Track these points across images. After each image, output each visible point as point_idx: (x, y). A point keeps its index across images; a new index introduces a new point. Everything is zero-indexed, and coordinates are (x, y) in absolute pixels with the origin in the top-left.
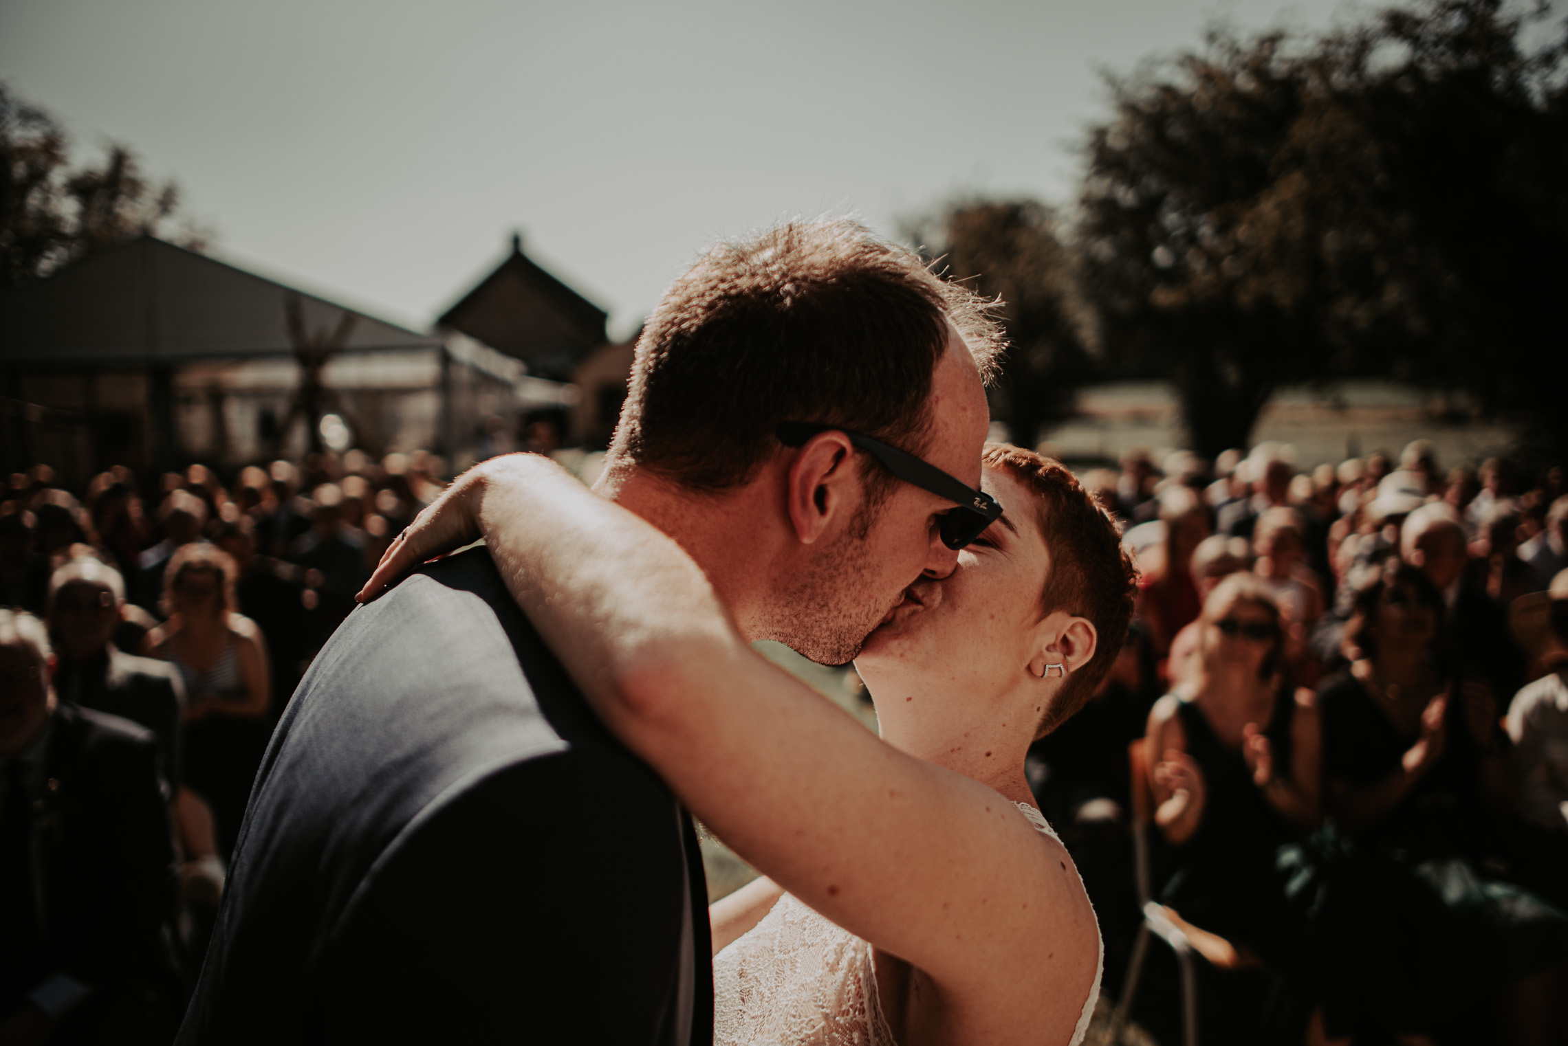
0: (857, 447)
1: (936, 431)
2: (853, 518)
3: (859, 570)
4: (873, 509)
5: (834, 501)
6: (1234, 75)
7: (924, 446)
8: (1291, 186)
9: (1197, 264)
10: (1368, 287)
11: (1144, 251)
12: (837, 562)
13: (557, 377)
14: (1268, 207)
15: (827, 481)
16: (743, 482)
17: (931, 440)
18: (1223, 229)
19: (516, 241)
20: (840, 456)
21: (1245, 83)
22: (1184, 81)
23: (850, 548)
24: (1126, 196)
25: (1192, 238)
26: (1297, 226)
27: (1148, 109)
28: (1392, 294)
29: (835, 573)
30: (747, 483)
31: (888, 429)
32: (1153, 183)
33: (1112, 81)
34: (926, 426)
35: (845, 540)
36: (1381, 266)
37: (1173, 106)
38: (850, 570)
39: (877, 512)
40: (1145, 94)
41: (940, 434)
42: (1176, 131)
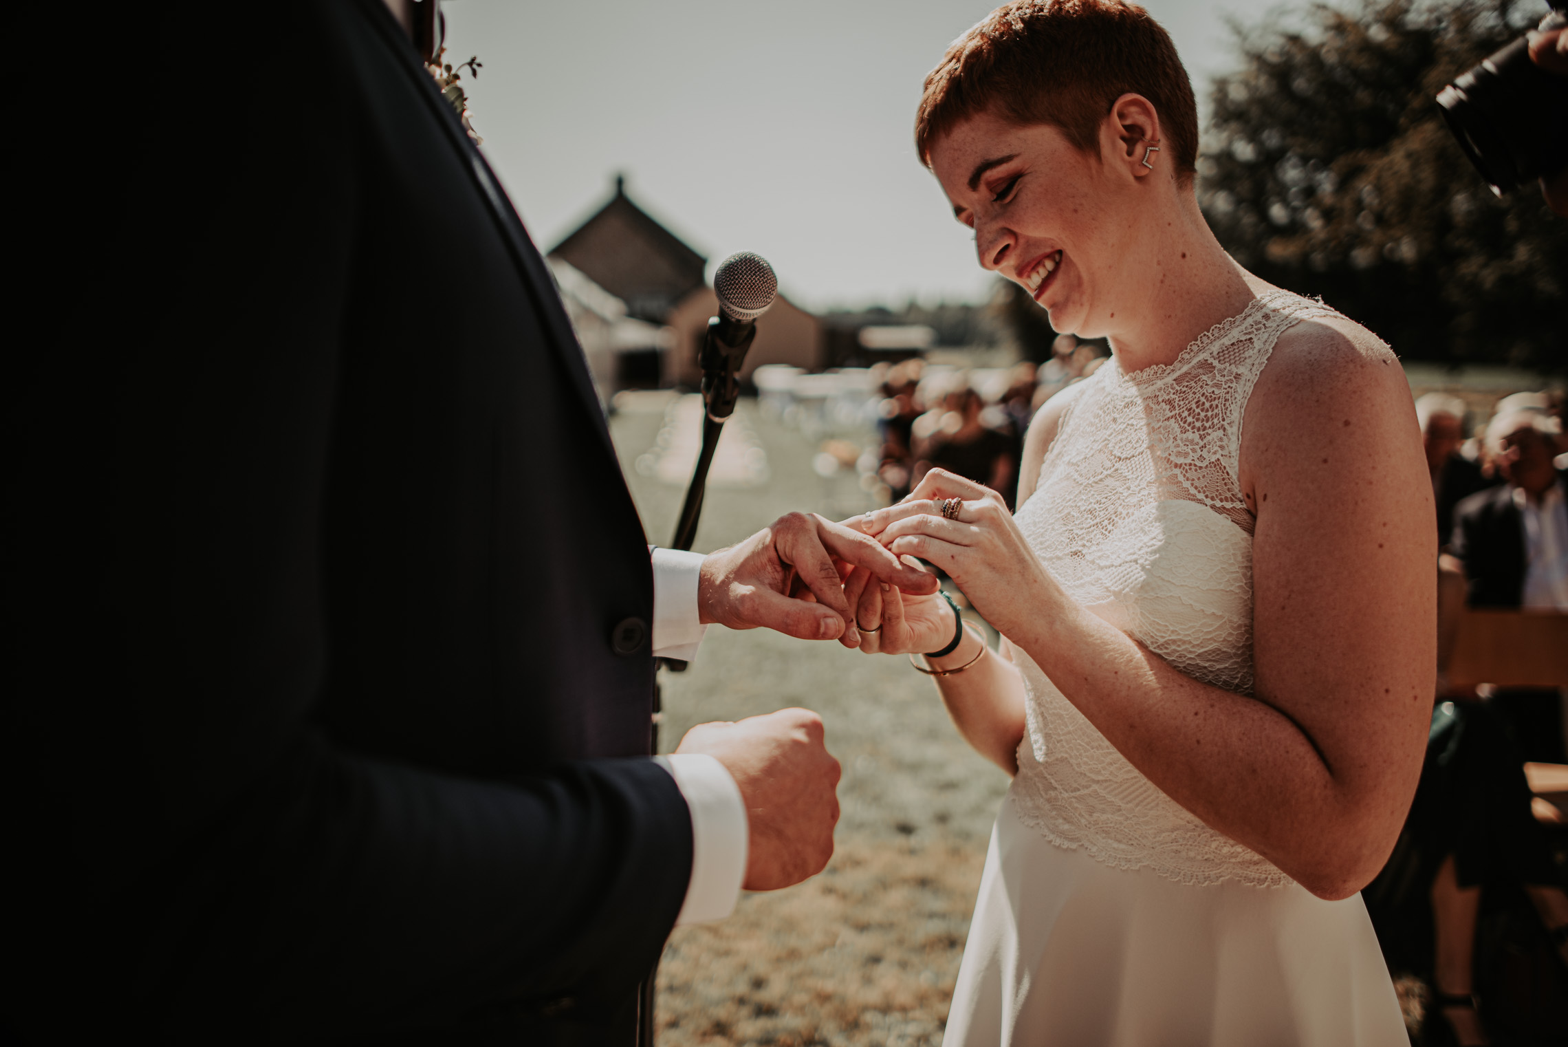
6: (1368, 27)
8: (1423, 136)
9: (1313, 220)
10: (1498, 246)
11: (1259, 206)
13: (655, 321)
14: (1397, 159)
18: (1344, 183)
19: (620, 182)
21: (1378, 33)
22: (1314, 34)
24: (1244, 151)
25: (1309, 193)
26: (1427, 177)
27: (1274, 59)
28: (1522, 253)
32: (1272, 139)
33: (1238, 31)
36: (1512, 225)
37: (1299, 58)
40: (1271, 45)
42: (1300, 84)
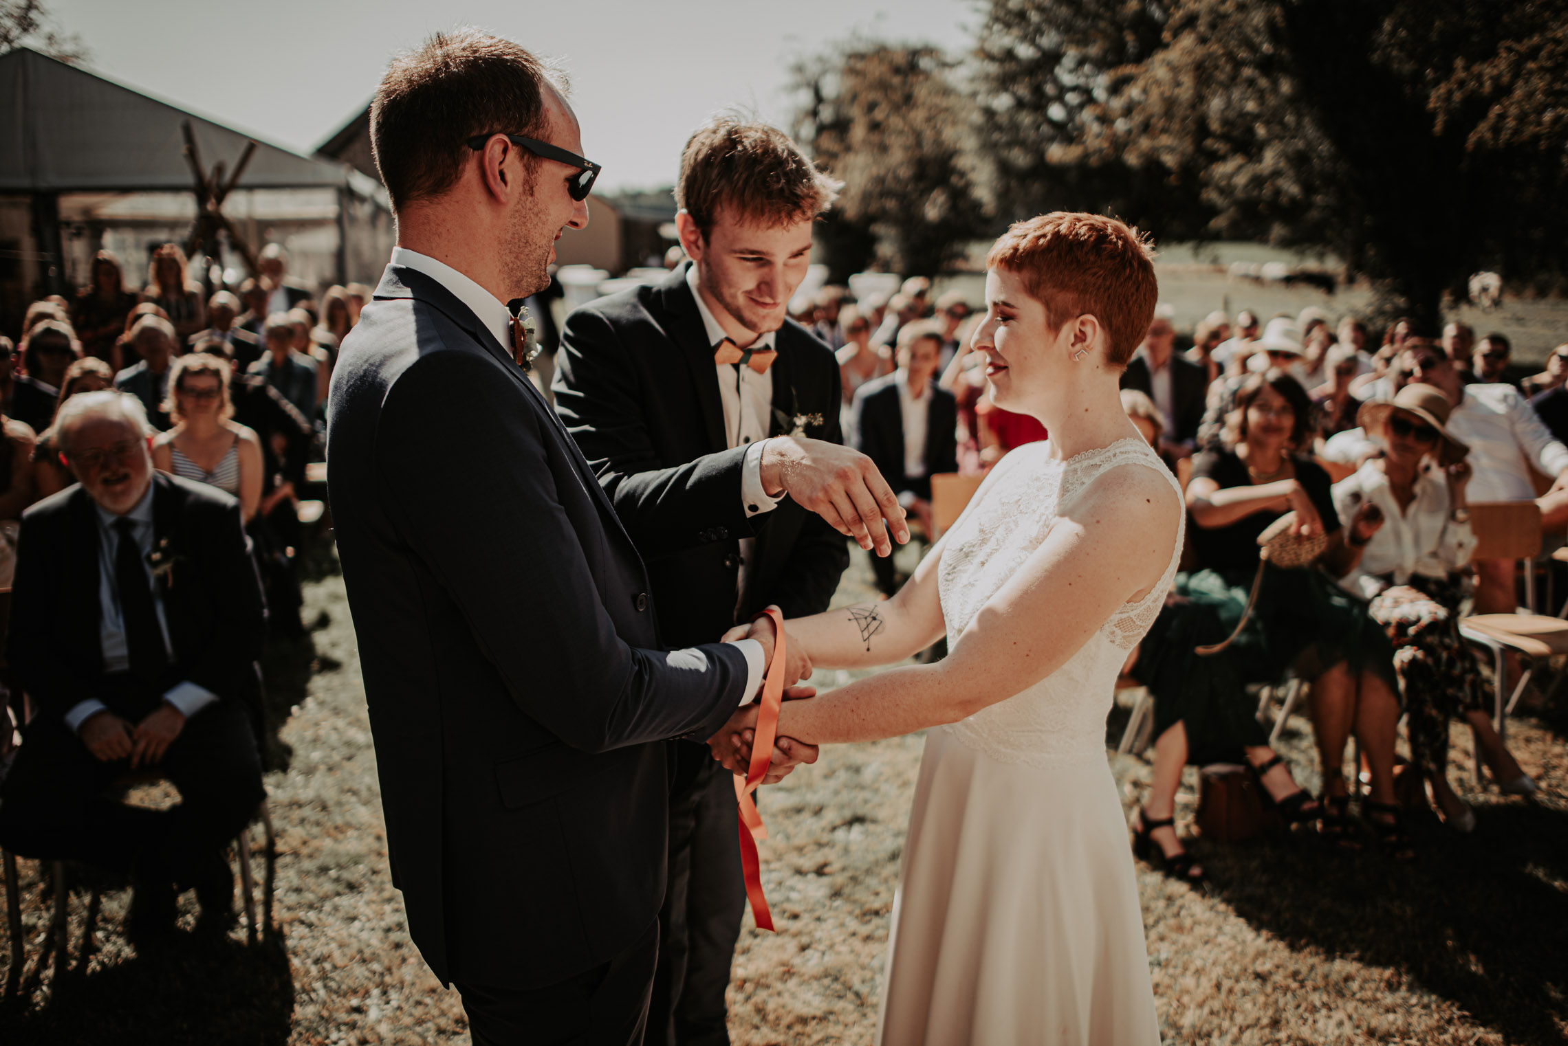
0: (514, 143)
1: (552, 127)
2: (524, 185)
3: (537, 215)
4: (533, 177)
5: (509, 177)
7: (548, 137)
8: (1182, 49)
9: (1091, 125)
11: (1041, 107)
12: (524, 213)
14: (1158, 68)
15: (503, 166)
16: (458, 178)
17: (551, 132)
18: (1116, 88)
20: (505, 151)
23: (528, 203)
24: (1025, 51)
28: (1270, 158)
29: (525, 220)
30: (460, 178)
31: (526, 130)
32: (1049, 40)
34: (546, 125)
35: (524, 198)
36: (1261, 131)
38: (532, 216)
39: (535, 178)
41: (554, 129)
